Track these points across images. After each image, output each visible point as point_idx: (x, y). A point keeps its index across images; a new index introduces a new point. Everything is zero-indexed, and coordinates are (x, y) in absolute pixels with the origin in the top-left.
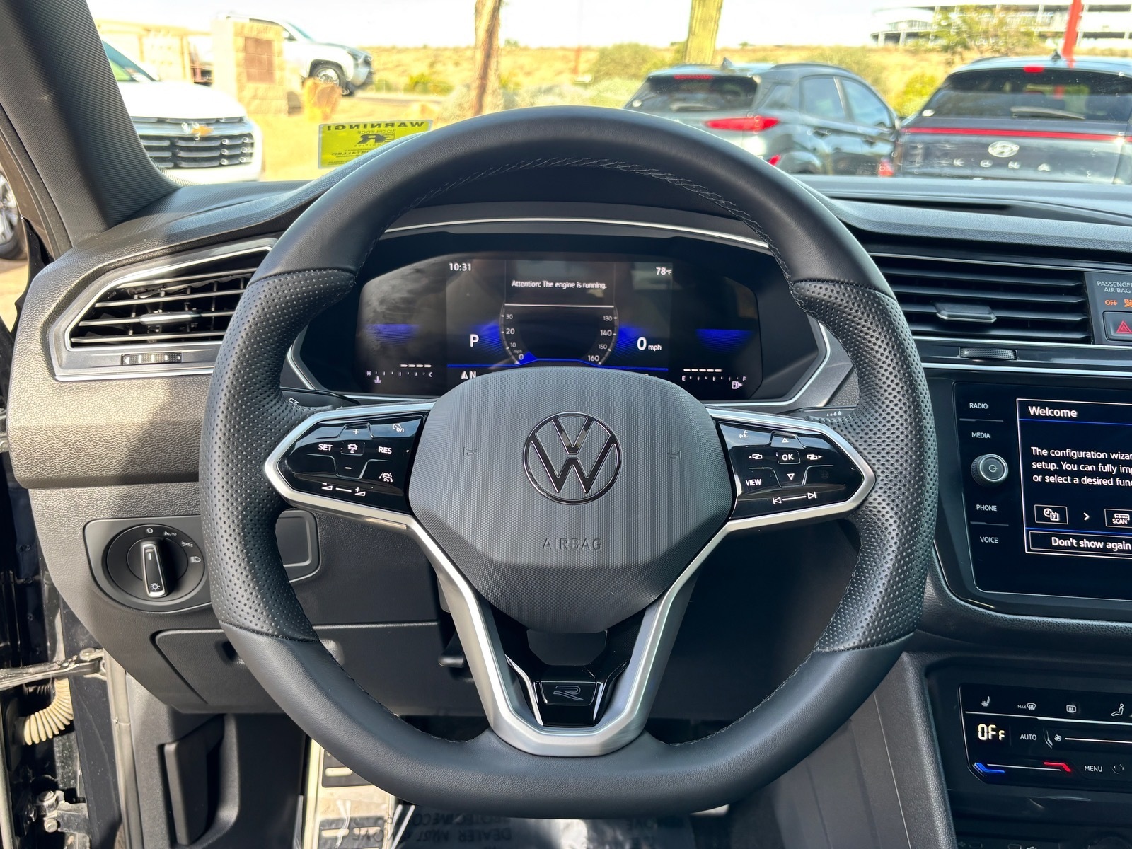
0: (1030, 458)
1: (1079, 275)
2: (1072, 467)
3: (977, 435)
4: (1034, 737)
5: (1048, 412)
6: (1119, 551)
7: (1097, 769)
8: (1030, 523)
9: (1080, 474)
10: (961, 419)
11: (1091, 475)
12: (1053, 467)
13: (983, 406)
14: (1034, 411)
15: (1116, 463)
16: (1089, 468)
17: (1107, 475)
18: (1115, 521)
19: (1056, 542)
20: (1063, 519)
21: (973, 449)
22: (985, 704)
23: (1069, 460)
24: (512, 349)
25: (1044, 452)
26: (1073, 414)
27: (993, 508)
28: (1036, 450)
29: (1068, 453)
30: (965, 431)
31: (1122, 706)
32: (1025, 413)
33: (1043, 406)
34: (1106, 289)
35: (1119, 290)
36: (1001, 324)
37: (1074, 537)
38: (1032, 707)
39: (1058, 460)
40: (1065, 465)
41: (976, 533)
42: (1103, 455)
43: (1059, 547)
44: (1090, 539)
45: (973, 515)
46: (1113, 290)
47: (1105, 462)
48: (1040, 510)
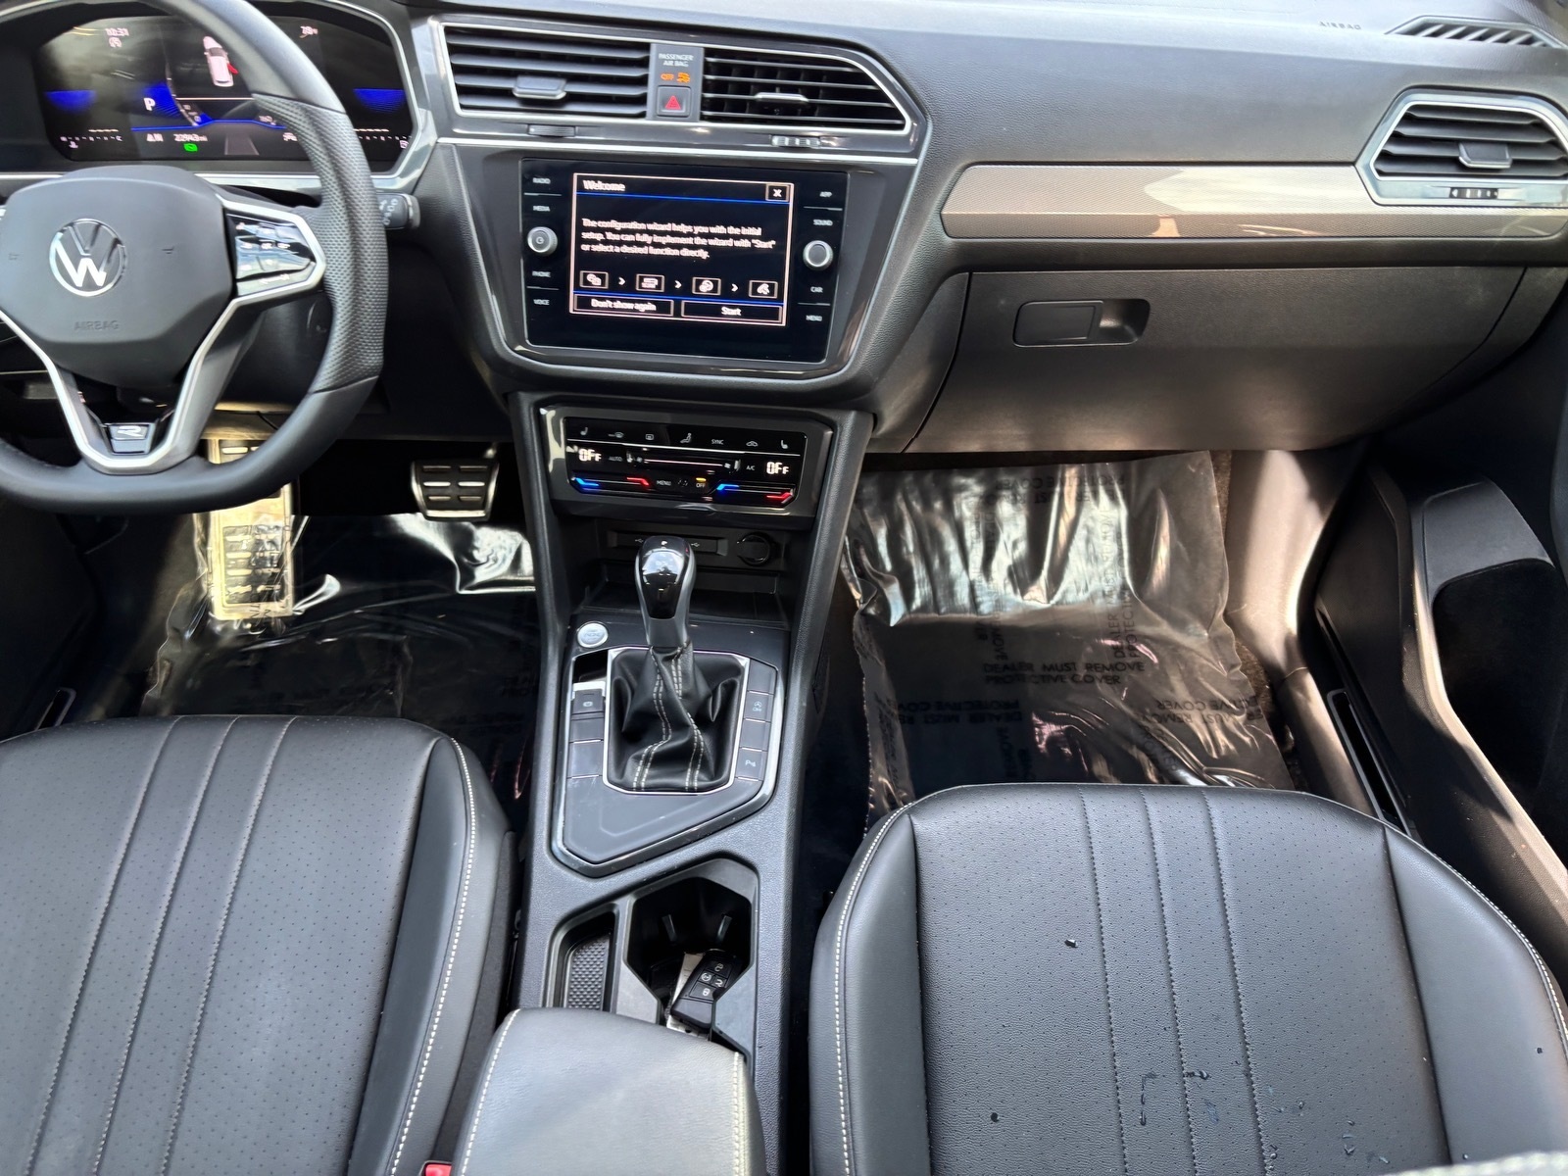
0: (581, 228)
1: (646, 47)
2: (616, 237)
3: (537, 208)
4: (619, 459)
5: (600, 186)
6: (646, 311)
7: (667, 483)
8: (577, 287)
9: (620, 243)
10: (526, 194)
11: (630, 244)
12: (599, 237)
13: (546, 181)
14: (589, 185)
15: (650, 233)
16: (629, 238)
17: (641, 244)
18: (644, 285)
19: (595, 303)
20: (603, 284)
21: (533, 220)
22: (583, 433)
23: (614, 231)
24: (187, 111)
25: (593, 224)
26: (621, 187)
27: (546, 274)
28: (587, 222)
29: (614, 224)
30: (528, 203)
31: (690, 434)
32: (581, 188)
33: (596, 179)
34: (666, 63)
35: (677, 64)
36: (572, 98)
37: (609, 299)
38: (619, 436)
39: (602, 231)
40: (610, 236)
41: (531, 295)
42: (642, 226)
43: (598, 308)
44: (622, 301)
45: (530, 280)
46: (671, 63)
47: (641, 232)
48: (585, 275)
